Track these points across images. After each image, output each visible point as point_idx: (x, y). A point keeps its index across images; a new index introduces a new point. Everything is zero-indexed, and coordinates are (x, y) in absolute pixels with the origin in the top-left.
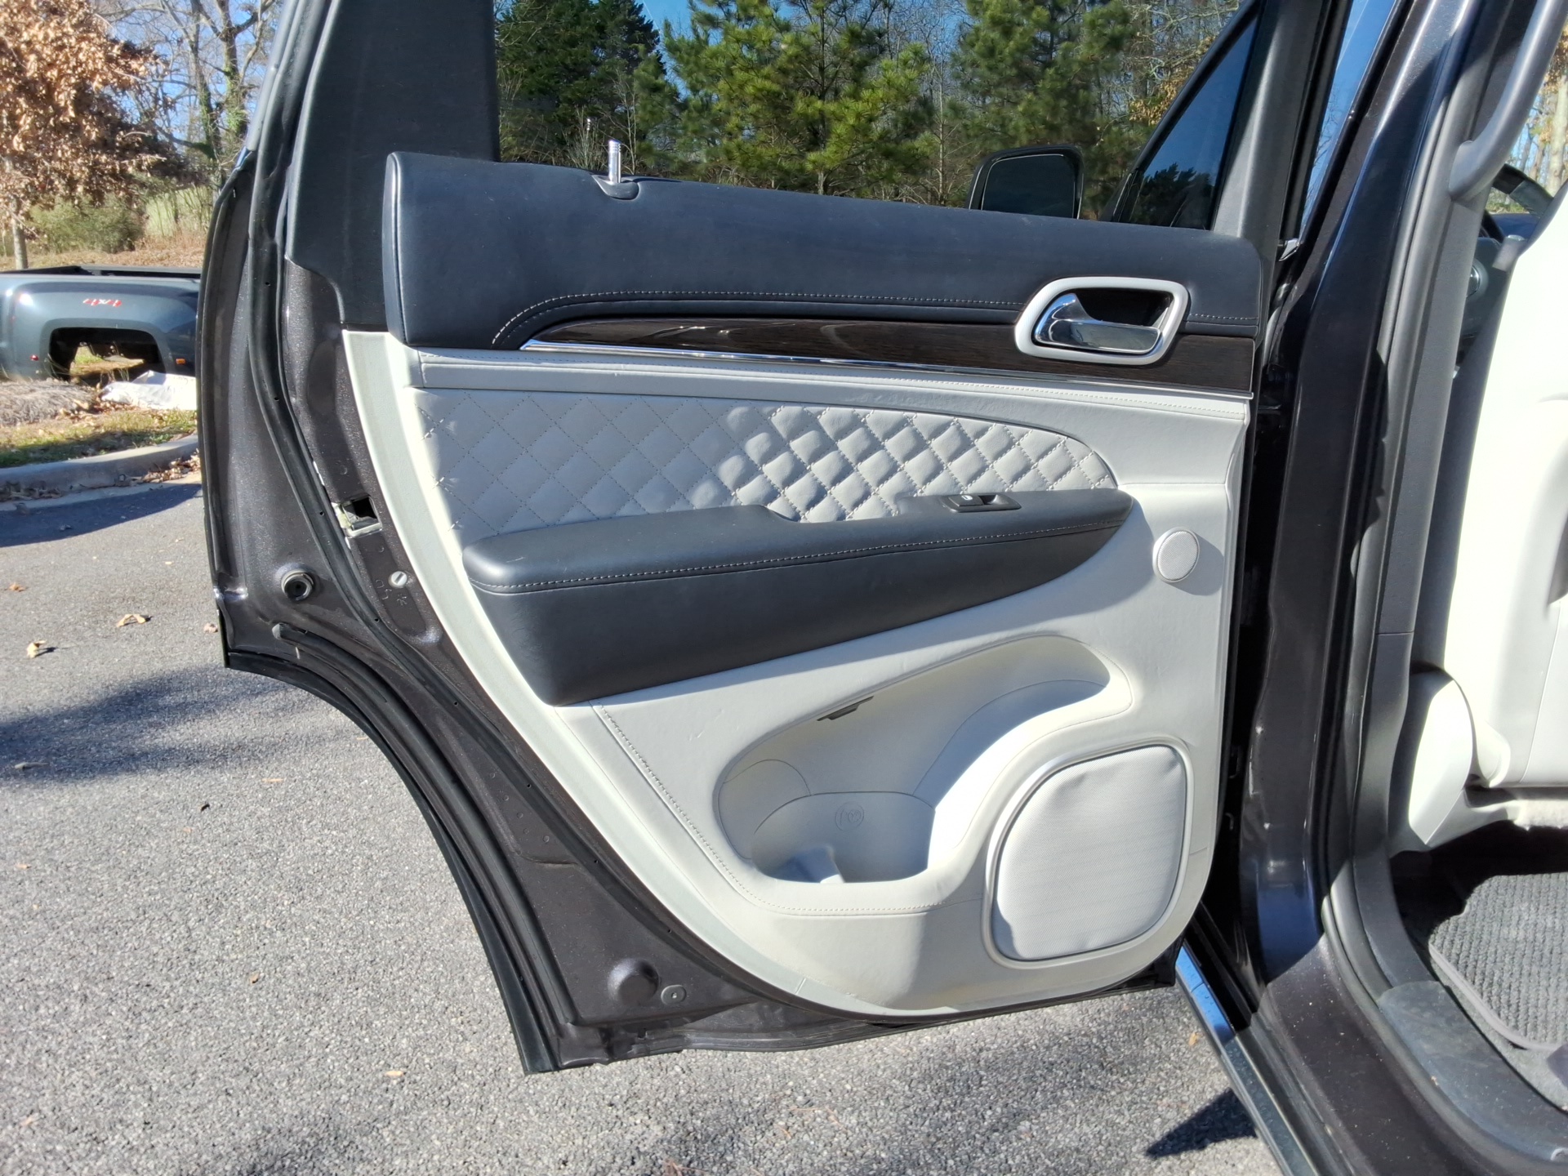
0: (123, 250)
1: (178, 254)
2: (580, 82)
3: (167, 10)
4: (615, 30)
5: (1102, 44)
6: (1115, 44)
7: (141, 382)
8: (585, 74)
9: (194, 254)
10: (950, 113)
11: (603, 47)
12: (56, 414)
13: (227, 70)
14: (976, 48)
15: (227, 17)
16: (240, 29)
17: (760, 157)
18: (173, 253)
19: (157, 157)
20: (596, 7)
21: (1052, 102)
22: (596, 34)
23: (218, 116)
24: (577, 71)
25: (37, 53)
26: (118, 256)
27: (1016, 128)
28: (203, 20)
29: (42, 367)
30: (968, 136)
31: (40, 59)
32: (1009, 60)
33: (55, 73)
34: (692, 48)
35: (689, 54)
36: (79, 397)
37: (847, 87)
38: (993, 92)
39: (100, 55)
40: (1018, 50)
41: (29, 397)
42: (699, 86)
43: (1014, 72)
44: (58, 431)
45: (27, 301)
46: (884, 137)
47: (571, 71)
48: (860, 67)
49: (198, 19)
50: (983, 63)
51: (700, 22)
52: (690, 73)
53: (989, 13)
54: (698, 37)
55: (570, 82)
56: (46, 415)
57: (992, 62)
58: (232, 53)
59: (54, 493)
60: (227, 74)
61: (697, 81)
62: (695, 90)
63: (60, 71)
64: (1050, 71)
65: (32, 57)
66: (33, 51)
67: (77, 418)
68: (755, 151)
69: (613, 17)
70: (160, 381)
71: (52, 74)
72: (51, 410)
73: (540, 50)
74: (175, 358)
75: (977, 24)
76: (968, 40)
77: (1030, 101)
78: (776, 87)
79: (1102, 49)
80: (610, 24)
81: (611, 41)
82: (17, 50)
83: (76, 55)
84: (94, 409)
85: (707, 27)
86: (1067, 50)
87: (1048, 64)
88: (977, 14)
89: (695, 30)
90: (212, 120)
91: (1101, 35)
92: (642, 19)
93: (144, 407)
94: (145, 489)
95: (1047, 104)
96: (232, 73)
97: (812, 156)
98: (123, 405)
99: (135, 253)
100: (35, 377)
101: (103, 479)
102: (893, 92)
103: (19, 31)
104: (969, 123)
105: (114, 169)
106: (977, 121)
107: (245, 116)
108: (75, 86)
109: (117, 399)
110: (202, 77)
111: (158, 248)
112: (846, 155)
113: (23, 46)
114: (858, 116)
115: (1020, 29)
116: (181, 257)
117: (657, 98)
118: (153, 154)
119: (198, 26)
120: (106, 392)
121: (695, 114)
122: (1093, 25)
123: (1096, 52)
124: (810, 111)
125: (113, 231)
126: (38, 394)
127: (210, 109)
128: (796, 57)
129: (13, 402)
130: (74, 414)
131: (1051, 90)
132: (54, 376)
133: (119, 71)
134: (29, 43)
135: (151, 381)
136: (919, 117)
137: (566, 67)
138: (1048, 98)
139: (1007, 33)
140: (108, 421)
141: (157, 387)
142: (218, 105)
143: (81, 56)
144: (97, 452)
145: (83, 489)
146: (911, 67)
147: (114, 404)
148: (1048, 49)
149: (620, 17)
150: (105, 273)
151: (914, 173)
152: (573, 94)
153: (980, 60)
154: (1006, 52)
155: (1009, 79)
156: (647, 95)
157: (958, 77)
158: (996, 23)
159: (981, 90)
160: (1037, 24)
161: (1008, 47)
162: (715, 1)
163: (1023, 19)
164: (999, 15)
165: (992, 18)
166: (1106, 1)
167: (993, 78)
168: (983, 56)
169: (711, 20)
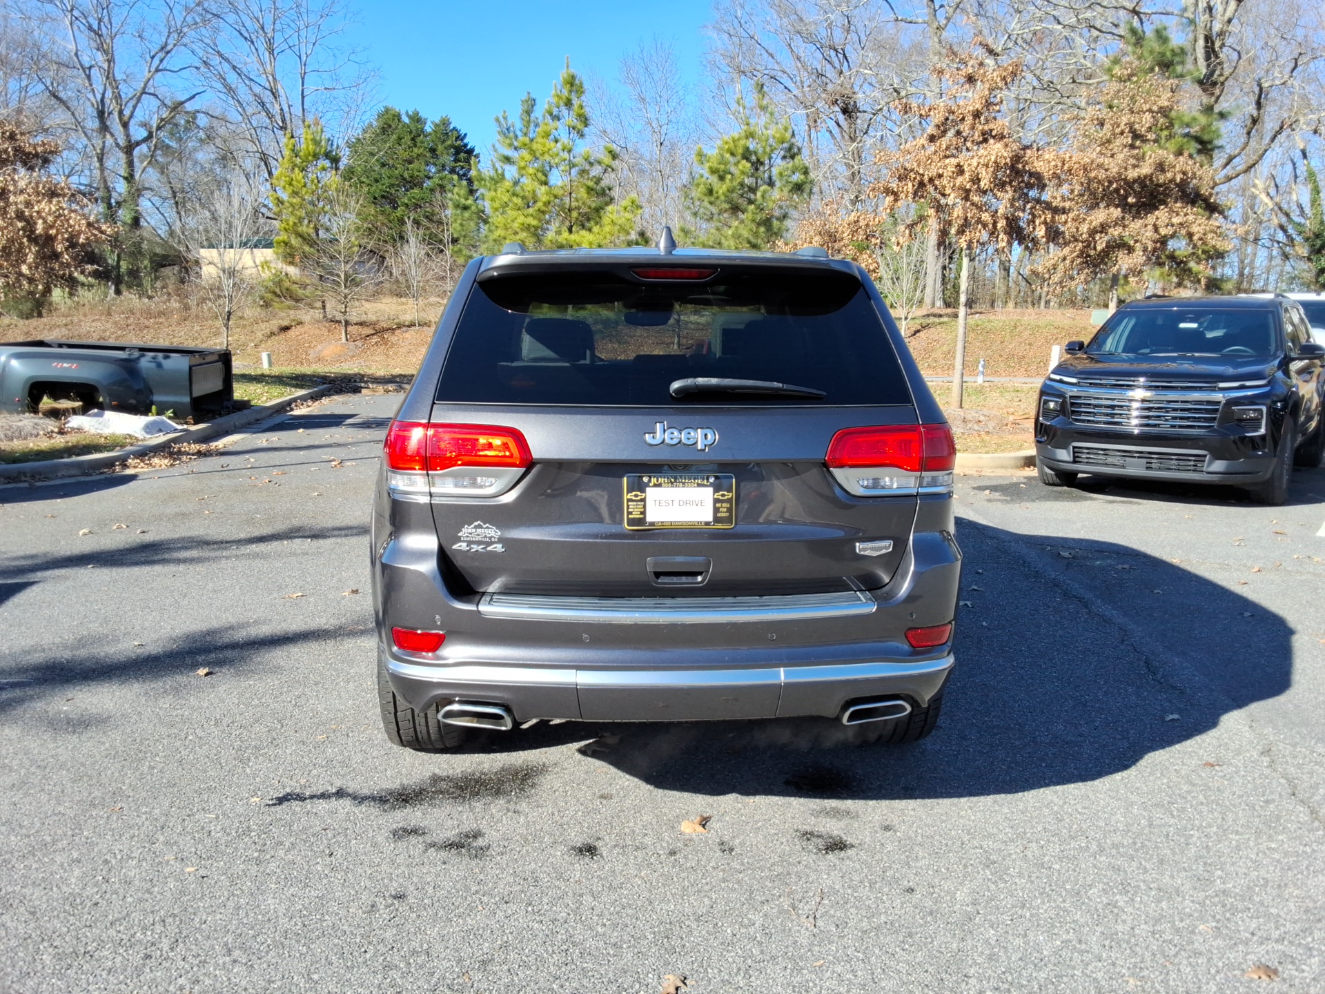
0: (33, 317)
1: (80, 321)
2: (416, 190)
3: (79, 128)
4: (445, 152)
5: (790, 188)
6: (798, 188)
7: (89, 416)
8: (420, 185)
9: (93, 321)
10: (682, 234)
11: (435, 164)
12: (38, 435)
13: (126, 175)
14: (701, 189)
15: (128, 136)
16: (138, 144)
18: (76, 319)
19: (96, 267)
20: (430, 134)
21: (754, 228)
22: (428, 155)
23: (116, 212)
24: (413, 182)
25: (43, 219)
26: (30, 321)
28: (108, 136)
29: (22, 406)
31: (45, 222)
32: (723, 198)
33: (54, 231)
34: (493, 179)
35: (491, 183)
36: (51, 425)
38: (715, 219)
39: (84, 222)
40: (728, 191)
41: (20, 424)
43: (727, 206)
44: (44, 444)
45: (15, 363)
47: (408, 182)
48: (598, 210)
49: (104, 136)
50: (706, 200)
51: (499, 160)
53: (709, 163)
54: (498, 172)
55: (407, 190)
56: (31, 435)
57: (712, 199)
58: (130, 164)
59: (47, 478)
60: (126, 178)
63: (57, 230)
64: (753, 207)
65: (40, 221)
66: (41, 217)
67: (50, 437)
69: (443, 142)
70: (101, 415)
71: (52, 232)
72: (35, 432)
73: (383, 165)
74: (111, 402)
75: (701, 171)
76: (696, 182)
77: (738, 227)
79: (791, 191)
80: (440, 148)
81: (441, 161)
82: (31, 216)
83: (68, 220)
84: (61, 432)
85: (503, 164)
86: (766, 191)
87: (751, 202)
88: (701, 163)
89: (496, 167)
90: (112, 216)
91: (787, 182)
92: (466, 145)
93: (93, 431)
94: (102, 477)
95: (751, 230)
96: (130, 178)
98: (79, 430)
99: (45, 320)
100: (18, 413)
101: (73, 472)
102: (617, 228)
103: (32, 205)
105: (64, 274)
106: (701, 240)
107: (137, 211)
108: (67, 240)
109: (75, 426)
110: (105, 181)
111: (63, 315)
113: (35, 214)
115: (730, 177)
116: (83, 323)
117: (467, 214)
118: (92, 264)
119: (104, 142)
120: (68, 422)
122: (783, 174)
123: (786, 193)
125: (26, 301)
126: (25, 422)
127: (110, 206)
128: (549, 203)
129: (11, 427)
130: (50, 435)
132: (30, 412)
133: (96, 232)
134: (38, 212)
135: (95, 415)
137: (404, 179)
138: (752, 225)
139: (722, 178)
140: (72, 439)
141: (100, 419)
142: (117, 203)
143: (71, 222)
144: (70, 456)
145: (63, 477)
146: (629, 211)
147: (73, 429)
148: (753, 190)
149: (449, 142)
150: (60, 346)
152: (410, 200)
153: (704, 198)
154: (721, 192)
155: (726, 211)
156: (459, 212)
157: (689, 208)
158: (713, 171)
159: (706, 217)
160: (743, 173)
161: (721, 188)
162: (511, 145)
163: (733, 169)
164: (715, 165)
165: (711, 168)
166: (793, 157)
167: (714, 210)
168: (705, 195)
169: (507, 160)
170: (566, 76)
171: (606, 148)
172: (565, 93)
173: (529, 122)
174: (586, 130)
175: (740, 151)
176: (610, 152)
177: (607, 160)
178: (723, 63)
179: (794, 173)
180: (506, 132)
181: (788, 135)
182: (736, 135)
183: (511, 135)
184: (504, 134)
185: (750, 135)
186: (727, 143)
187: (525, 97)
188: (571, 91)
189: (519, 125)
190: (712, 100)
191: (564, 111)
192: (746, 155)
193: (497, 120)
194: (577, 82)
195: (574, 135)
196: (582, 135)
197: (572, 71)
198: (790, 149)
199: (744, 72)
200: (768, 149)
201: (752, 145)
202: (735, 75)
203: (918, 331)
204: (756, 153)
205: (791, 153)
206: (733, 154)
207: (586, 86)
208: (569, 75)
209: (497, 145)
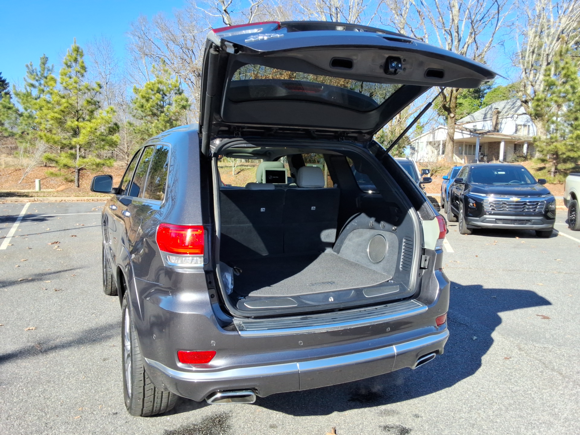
5: (180, 107)
6: (184, 107)
10: (128, 125)
14: (137, 104)
17: (54, 139)
21: (164, 124)
27: (152, 131)
30: (135, 133)
32: (148, 109)
34: (25, 95)
35: (24, 97)
37: (87, 117)
38: (144, 119)
40: (151, 106)
42: (28, 108)
43: (150, 113)
46: (102, 134)
48: (92, 112)
50: (140, 110)
51: (28, 85)
52: (24, 103)
53: (141, 94)
54: (27, 91)
57: (143, 109)
61: (27, 106)
62: (26, 110)
64: (163, 114)
68: (51, 137)
75: (137, 97)
76: (134, 101)
77: (156, 123)
78: (59, 116)
85: (31, 88)
86: (168, 108)
87: (162, 112)
88: (137, 93)
89: (26, 89)
91: (179, 104)
95: (163, 124)
97: (75, 139)
102: (104, 121)
104: (135, 128)
106: (138, 128)
112: (87, 140)
114: (91, 128)
115: (152, 100)
117: (10, 111)
121: (26, 118)
122: (176, 101)
123: (178, 109)
124: (73, 125)
128: (67, 107)
131: (164, 120)
136: (114, 129)
138: (163, 123)
139: (147, 101)
146: (110, 113)
148: (162, 107)
151: (113, 147)
153: (138, 108)
154: (147, 107)
155: (149, 115)
156: (5, 110)
157: (131, 113)
158: (143, 97)
159: (139, 118)
160: (158, 99)
161: (148, 105)
162: (34, 79)
163: (153, 97)
164: (144, 95)
165: (142, 95)
166: (180, 94)
167: (144, 114)
168: (139, 107)
169: (33, 86)
170: (74, 47)
171: (97, 83)
172: (74, 55)
173: (44, 68)
174: (85, 74)
175: (156, 89)
176: (99, 85)
177: (97, 89)
178: (137, 50)
179: (181, 101)
180: (31, 72)
181: (178, 84)
182: (153, 82)
183: (35, 74)
184: (31, 73)
185: (160, 82)
186: (149, 85)
187: (42, 56)
188: (77, 54)
189: (39, 69)
190: (131, 66)
191: (74, 64)
192: (159, 91)
193: (27, 66)
194: (80, 50)
195: (79, 75)
196: (83, 76)
197: (78, 45)
198: (179, 90)
199: (147, 55)
200: (169, 89)
201: (161, 87)
202: (142, 56)
203: (240, 172)
204: (163, 91)
205: (180, 92)
206: (152, 90)
207: (85, 52)
208: (76, 47)
209: (26, 78)
